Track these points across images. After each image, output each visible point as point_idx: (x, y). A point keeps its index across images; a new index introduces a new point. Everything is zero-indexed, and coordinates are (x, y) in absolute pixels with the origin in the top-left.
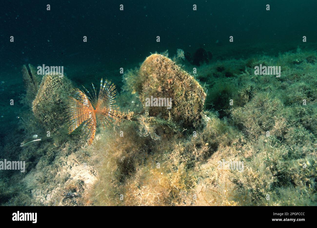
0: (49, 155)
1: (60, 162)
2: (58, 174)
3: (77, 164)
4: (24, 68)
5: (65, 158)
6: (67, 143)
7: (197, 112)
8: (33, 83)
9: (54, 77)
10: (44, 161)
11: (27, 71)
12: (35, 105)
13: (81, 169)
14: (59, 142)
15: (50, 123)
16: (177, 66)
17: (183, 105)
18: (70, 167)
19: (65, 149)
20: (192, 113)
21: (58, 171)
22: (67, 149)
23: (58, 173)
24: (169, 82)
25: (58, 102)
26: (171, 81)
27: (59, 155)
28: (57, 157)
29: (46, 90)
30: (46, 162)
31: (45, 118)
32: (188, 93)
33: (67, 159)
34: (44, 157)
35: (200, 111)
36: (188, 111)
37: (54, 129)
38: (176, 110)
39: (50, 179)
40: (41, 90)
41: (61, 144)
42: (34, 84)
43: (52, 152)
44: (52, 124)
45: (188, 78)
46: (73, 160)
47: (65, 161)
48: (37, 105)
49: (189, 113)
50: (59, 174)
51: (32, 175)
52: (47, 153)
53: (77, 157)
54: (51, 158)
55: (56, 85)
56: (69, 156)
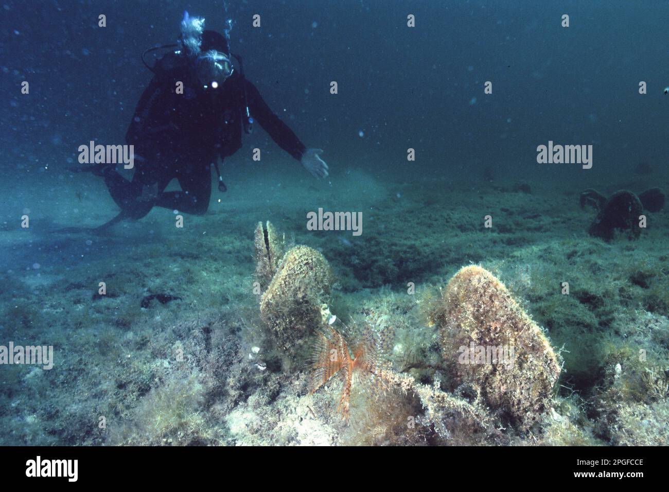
0: (272, 388)
1: (285, 406)
2: (279, 426)
3: (312, 417)
4: (260, 228)
5: (294, 399)
6: (303, 373)
7: (538, 396)
8: (268, 257)
9: (301, 256)
10: (262, 397)
11: (263, 234)
12: (265, 300)
13: (317, 428)
14: (290, 368)
15: (283, 334)
16: (513, 301)
17: (514, 375)
18: (300, 418)
19: (297, 383)
20: (529, 395)
21: (280, 421)
22: (301, 383)
23: (280, 424)
24: (493, 328)
25: (301, 300)
26: (498, 326)
27: (286, 392)
28: (282, 394)
29: (286, 278)
30: (264, 400)
31: (276, 323)
32: (524, 357)
33: (298, 402)
34: (263, 390)
35: (543, 395)
36: (520, 389)
37: (287, 344)
38: (498, 380)
39: (265, 431)
40: (277, 278)
41: (293, 373)
42: (269, 259)
43: (277, 382)
44: (285, 335)
45: (529, 329)
46: (308, 407)
47: (294, 405)
48: (268, 302)
49: (522, 393)
50: (281, 427)
51: (241, 413)
52: (269, 383)
53: (314, 405)
54: (273, 393)
55: (302, 270)
56: (303, 398)
